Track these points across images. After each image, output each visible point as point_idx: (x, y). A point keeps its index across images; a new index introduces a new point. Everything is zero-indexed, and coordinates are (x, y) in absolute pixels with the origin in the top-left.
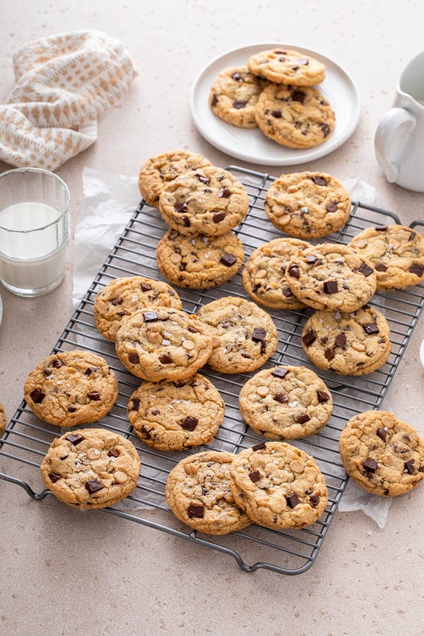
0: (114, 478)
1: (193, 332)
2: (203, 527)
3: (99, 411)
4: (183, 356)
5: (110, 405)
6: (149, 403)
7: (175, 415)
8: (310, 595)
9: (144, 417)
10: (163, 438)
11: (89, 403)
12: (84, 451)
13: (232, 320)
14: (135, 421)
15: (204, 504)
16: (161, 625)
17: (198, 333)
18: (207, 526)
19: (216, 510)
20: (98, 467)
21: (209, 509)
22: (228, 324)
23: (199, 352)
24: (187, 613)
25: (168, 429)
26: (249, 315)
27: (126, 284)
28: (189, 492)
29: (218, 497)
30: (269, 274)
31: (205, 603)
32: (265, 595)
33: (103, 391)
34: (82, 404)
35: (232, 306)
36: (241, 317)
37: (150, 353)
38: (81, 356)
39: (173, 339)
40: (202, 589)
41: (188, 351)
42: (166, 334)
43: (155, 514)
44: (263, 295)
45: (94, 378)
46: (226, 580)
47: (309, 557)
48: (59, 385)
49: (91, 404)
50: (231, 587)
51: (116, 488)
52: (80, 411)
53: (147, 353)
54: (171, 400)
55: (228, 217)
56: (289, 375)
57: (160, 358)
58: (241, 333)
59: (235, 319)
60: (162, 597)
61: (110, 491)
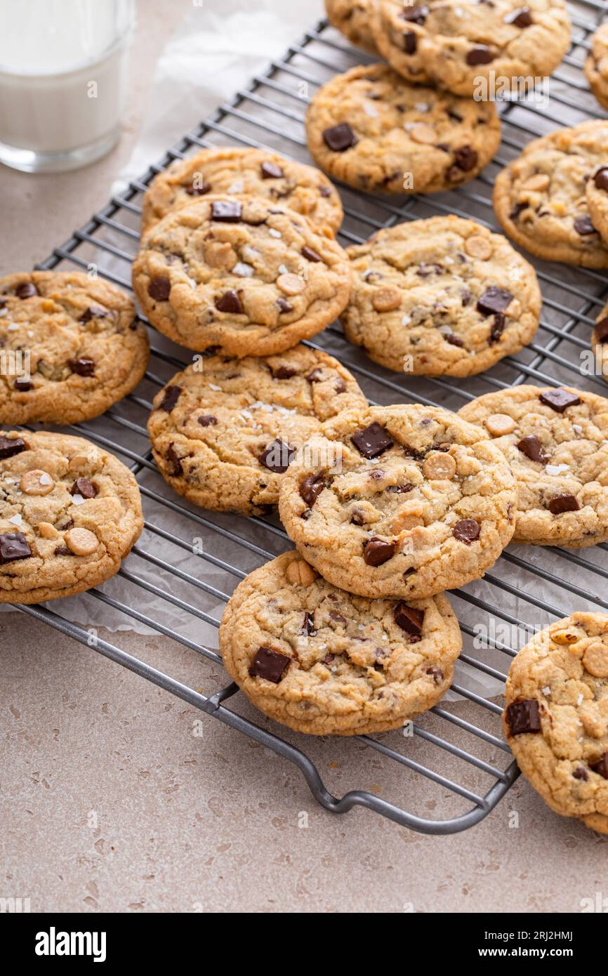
0: (66, 540)
1: (311, 259)
2: (271, 704)
3: (86, 401)
4: (271, 302)
5: (115, 392)
6: (199, 399)
7: (250, 434)
8: (465, 892)
9: (179, 427)
10: (208, 477)
11: (67, 378)
12: (18, 473)
13: (442, 262)
14: (157, 434)
15: (296, 655)
16: (87, 893)
17: (321, 265)
18: (282, 705)
19: (317, 674)
20: (37, 511)
21: (301, 668)
22: (431, 269)
23: (311, 304)
24: (157, 879)
25: (224, 459)
26: (486, 260)
27: (231, 158)
28: (272, 619)
29: (334, 647)
30: (554, 187)
31: (209, 863)
32: (357, 872)
33: (107, 358)
34: (50, 379)
35: (451, 235)
36: (463, 259)
37: (198, 283)
38: (83, 283)
39: (260, 265)
40: (210, 831)
41: (287, 295)
42: (248, 251)
43: (156, 647)
44: (529, 226)
45: (96, 331)
46: (275, 820)
47: (480, 798)
48: (12, 332)
49: (69, 381)
50: (281, 839)
51: (65, 561)
52: (39, 392)
53: (192, 283)
54: (251, 400)
55: (499, 64)
56: (575, 409)
57: (216, 298)
58: (452, 291)
59: (448, 261)
60: (112, 832)
61: (48, 565)
